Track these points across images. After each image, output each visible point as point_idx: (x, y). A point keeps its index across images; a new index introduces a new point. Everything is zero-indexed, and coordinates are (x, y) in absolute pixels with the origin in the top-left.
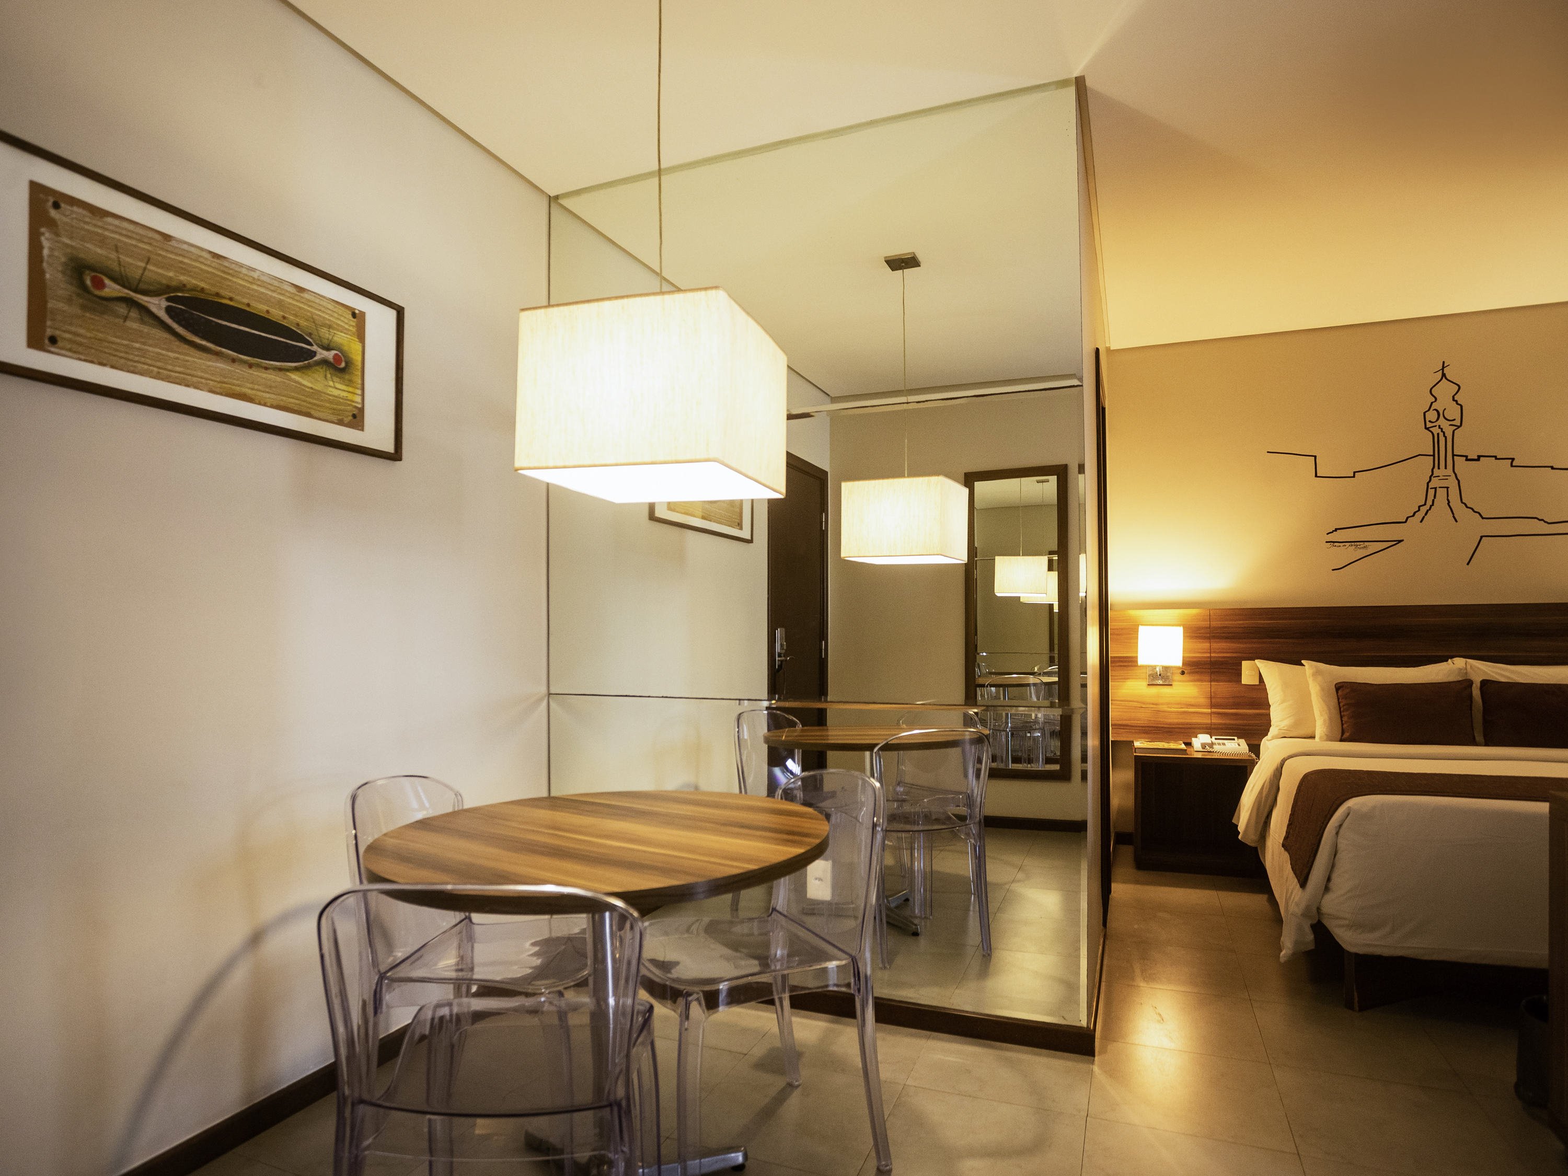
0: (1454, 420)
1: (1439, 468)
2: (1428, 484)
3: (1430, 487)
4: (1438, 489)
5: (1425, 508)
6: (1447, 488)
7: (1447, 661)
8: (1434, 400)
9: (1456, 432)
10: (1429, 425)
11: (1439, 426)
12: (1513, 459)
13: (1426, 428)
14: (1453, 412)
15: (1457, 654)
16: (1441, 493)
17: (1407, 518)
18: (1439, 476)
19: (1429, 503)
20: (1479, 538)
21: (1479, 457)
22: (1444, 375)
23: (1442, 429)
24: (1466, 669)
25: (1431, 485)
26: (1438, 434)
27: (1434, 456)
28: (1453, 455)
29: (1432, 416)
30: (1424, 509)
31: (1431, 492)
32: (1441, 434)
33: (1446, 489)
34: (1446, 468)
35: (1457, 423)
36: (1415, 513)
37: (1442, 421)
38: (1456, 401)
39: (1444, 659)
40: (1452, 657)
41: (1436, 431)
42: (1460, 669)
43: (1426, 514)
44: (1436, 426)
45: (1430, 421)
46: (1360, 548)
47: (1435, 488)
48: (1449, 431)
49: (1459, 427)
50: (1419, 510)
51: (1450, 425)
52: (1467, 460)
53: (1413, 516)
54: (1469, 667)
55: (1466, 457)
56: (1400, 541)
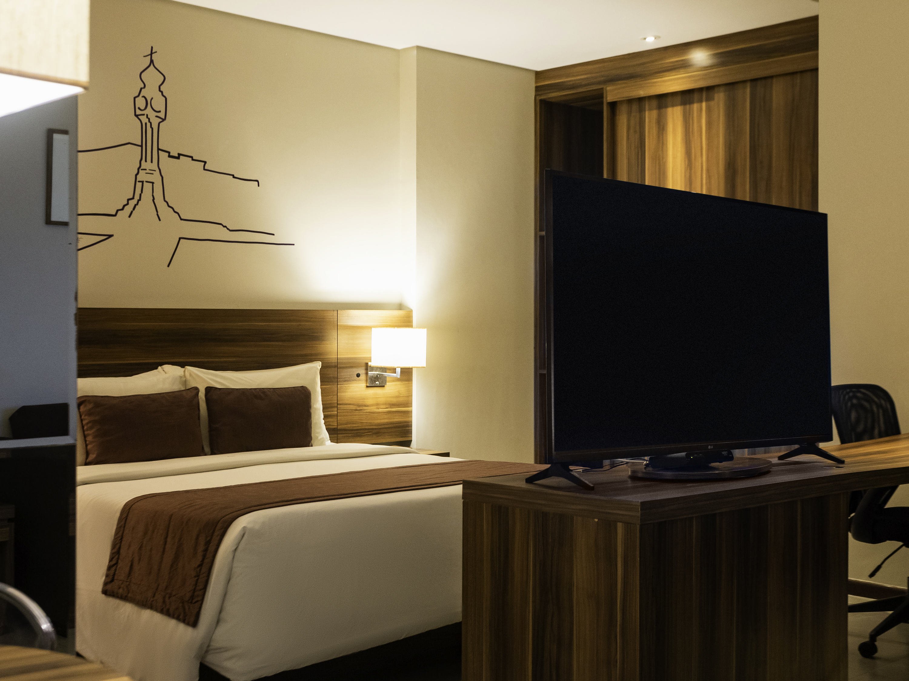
0: (160, 112)
1: (146, 161)
4: (145, 183)
5: (134, 201)
6: (153, 183)
7: (157, 368)
8: (143, 86)
9: (161, 124)
10: (138, 112)
11: (147, 115)
12: (205, 162)
13: (137, 116)
14: (158, 103)
16: (148, 186)
17: (118, 211)
18: (146, 170)
19: (137, 197)
20: (178, 239)
21: (180, 155)
22: (152, 61)
23: (149, 119)
24: (185, 376)
25: (139, 178)
26: (146, 124)
27: (142, 146)
28: (159, 149)
29: (140, 102)
30: (132, 203)
31: (139, 185)
34: (152, 162)
35: (162, 115)
36: (124, 206)
37: (149, 111)
38: (162, 92)
39: (153, 367)
40: (162, 364)
41: (144, 119)
42: (181, 377)
43: (134, 209)
44: (144, 115)
45: (139, 108)
47: (142, 182)
48: (155, 122)
49: (163, 120)
50: (128, 204)
51: (157, 116)
52: (170, 156)
53: (122, 209)
54: (187, 374)
55: (169, 153)
56: (110, 236)
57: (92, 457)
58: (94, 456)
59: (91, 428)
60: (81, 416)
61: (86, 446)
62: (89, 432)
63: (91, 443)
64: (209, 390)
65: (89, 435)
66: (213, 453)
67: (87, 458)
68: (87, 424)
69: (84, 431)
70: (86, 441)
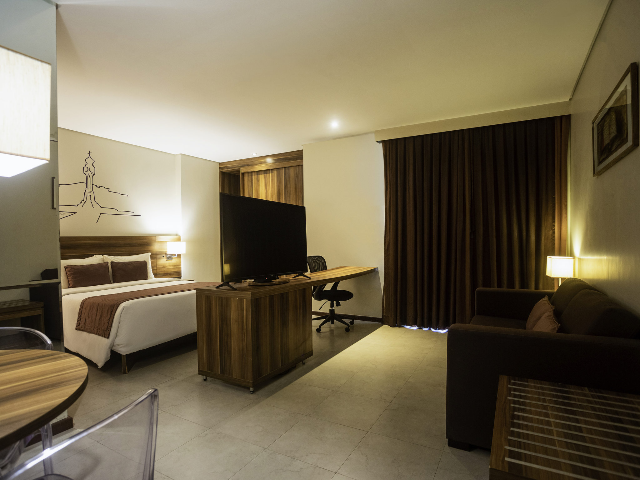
0: (93, 172)
1: (88, 188)
2: (85, 193)
4: (88, 195)
5: (84, 202)
6: (91, 195)
7: (93, 256)
8: (86, 164)
10: (85, 172)
12: (109, 189)
14: (92, 169)
16: (89, 197)
17: (78, 205)
18: (88, 191)
19: (85, 200)
20: (100, 214)
21: (100, 186)
22: (90, 156)
23: (89, 174)
24: (103, 258)
27: (86, 183)
28: (92, 184)
29: (86, 169)
31: (86, 196)
32: (89, 176)
34: (90, 189)
36: (80, 203)
37: (89, 171)
38: (93, 166)
39: (92, 255)
40: (95, 255)
41: (87, 175)
42: (102, 259)
43: (84, 204)
44: (87, 173)
46: (62, 214)
48: (91, 176)
49: (94, 175)
50: (82, 202)
51: (91, 174)
52: (96, 187)
54: (104, 258)
55: (96, 186)
56: (76, 213)
57: (71, 285)
58: (72, 285)
59: (70, 276)
60: (66, 272)
61: (69, 282)
62: (70, 277)
63: (70, 281)
64: (112, 262)
65: (69, 278)
66: (114, 283)
67: (69, 286)
68: (69, 274)
69: (67, 277)
70: (68, 280)
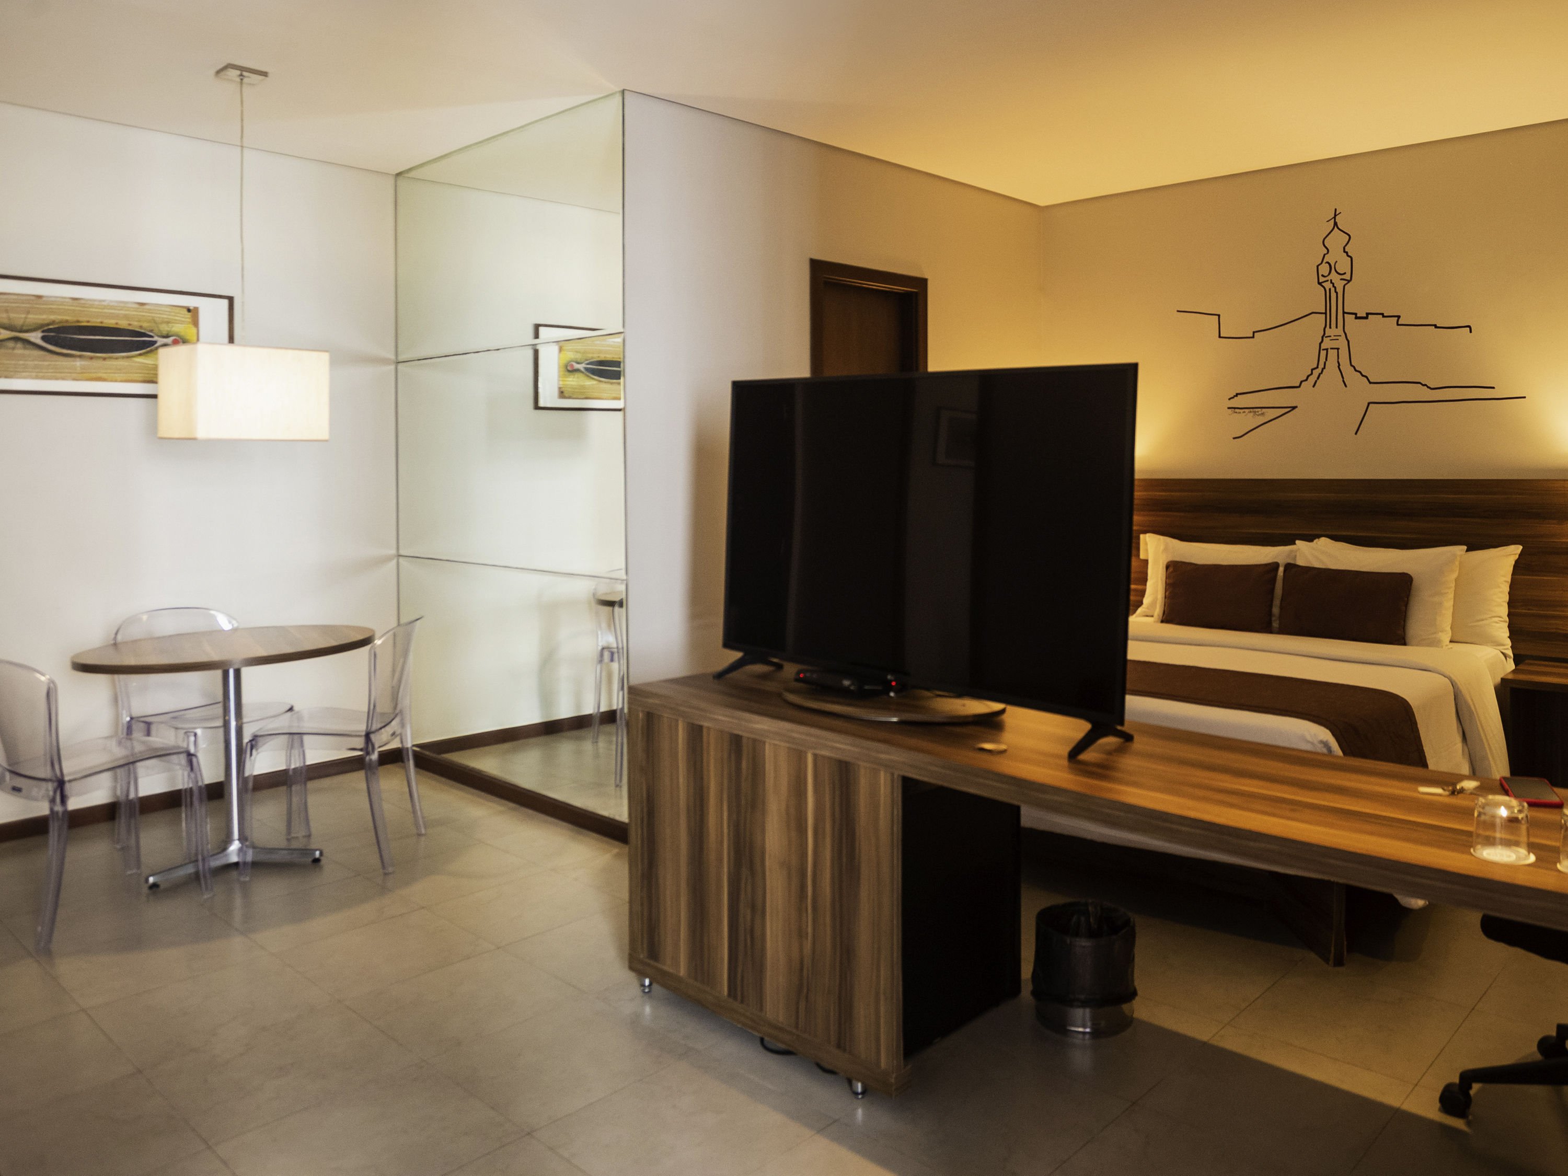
0: (1345, 273)
1: (1330, 327)
2: (1320, 344)
3: (1322, 349)
4: (1329, 350)
5: (1318, 371)
6: (1338, 349)
8: (1326, 251)
9: (1346, 287)
10: (1322, 279)
11: (1331, 280)
12: (1399, 317)
13: (1320, 283)
14: (1344, 266)
15: (1323, 533)
16: (1332, 354)
17: (1301, 382)
18: (1330, 336)
19: (1321, 366)
20: (1367, 404)
21: (1368, 314)
22: (1336, 224)
23: (1333, 284)
25: (1323, 346)
26: (1330, 289)
27: (1326, 313)
28: (1344, 313)
29: (1324, 269)
30: (1316, 373)
31: (1323, 353)
32: (1333, 289)
33: (1336, 350)
34: (1337, 327)
35: (1347, 277)
36: (1308, 377)
37: (1334, 276)
38: (1347, 253)
41: (1328, 285)
43: (1318, 378)
44: (1328, 281)
45: (1323, 276)
46: (1258, 415)
47: (1327, 350)
48: (1339, 285)
49: (1349, 281)
50: (1312, 374)
51: (1341, 279)
52: (1357, 318)
53: (1306, 380)
55: (1356, 314)
56: (1294, 408)
58: (1165, 615)
59: (1169, 589)
62: (1169, 593)
63: (1166, 603)
64: (1288, 566)
65: (1167, 596)
67: (1162, 617)
68: (1168, 584)
